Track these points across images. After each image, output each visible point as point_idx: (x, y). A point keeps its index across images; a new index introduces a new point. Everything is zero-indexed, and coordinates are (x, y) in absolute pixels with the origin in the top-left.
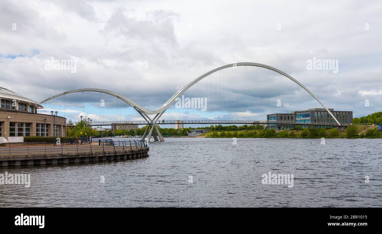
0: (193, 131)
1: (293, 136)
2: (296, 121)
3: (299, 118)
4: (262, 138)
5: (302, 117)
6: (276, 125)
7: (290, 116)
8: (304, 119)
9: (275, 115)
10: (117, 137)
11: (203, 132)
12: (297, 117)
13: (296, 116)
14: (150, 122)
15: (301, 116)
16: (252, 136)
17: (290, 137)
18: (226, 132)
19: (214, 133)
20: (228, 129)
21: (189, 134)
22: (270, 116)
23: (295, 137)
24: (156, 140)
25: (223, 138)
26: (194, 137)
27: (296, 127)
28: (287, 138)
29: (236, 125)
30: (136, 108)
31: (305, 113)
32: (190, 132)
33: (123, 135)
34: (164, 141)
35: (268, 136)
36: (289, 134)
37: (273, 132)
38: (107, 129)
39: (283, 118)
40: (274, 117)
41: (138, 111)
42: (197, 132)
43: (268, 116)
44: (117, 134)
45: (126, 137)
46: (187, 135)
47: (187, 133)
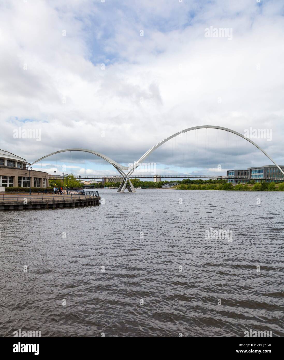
0: (166, 184)
1: (246, 189)
2: (251, 176)
3: (253, 173)
4: (220, 190)
5: (256, 173)
6: (234, 179)
7: (246, 172)
8: (258, 174)
9: (234, 171)
10: (106, 188)
11: (175, 185)
12: (252, 173)
13: (251, 172)
14: (125, 176)
15: (255, 171)
16: (213, 188)
17: (245, 189)
18: (192, 185)
19: (182, 185)
20: (194, 182)
21: (163, 186)
22: (229, 172)
23: (248, 189)
24: (130, 191)
25: (189, 189)
26: (167, 189)
27: (251, 181)
28: (241, 190)
29: (202, 179)
30: (113, 165)
31: (259, 169)
32: (164, 184)
33: (111, 186)
34: (136, 192)
35: (225, 188)
36: (243, 187)
37: (231, 185)
39: (240, 173)
40: (233, 173)
41: (115, 167)
42: (169, 184)
43: (228, 172)
44: (107, 185)
45: (114, 188)
46: (161, 187)
47: (162, 185)
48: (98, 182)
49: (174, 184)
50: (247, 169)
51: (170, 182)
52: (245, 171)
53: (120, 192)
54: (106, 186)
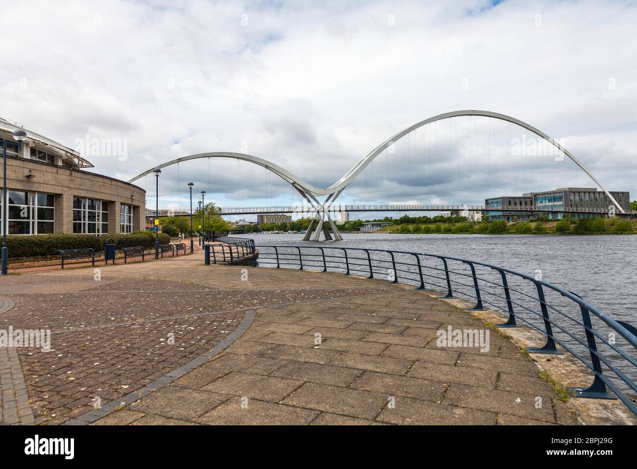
0: (367, 225)
1: (539, 231)
3: (541, 202)
4: (485, 234)
5: (547, 201)
7: (523, 200)
8: (551, 203)
9: (499, 200)
10: (265, 232)
11: (382, 225)
12: (539, 202)
13: (536, 199)
15: (545, 199)
16: (467, 231)
17: (536, 232)
18: (423, 226)
19: (403, 226)
20: (417, 221)
21: (362, 229)
22: (489, 201)
23: (544, 232)
24: (329, 238)
25: (419, 233)
26: (371, 233)
27: (541, 217)
28: (529, 234)
30: (296, 185)
31: (552, 195)
32: (363, 226)
33: (273, 230)
34: (342, 240)
35: (495, 231)
36: (533, 227)
37: (504, 225)
38: (252, 223)
39: (512, 202)
40: (498, 203)
41: (299, 190)
42: (373, 225)
43: (487, 201)
45: (277, 233)
46: (359, 230)
47: (359, 227)
48: (250, 224)
49: (380, 225)
50: (522, 196)
51: (372, 222)
52: (521, 200)
53: (309, 240)
54: (264, 230)
